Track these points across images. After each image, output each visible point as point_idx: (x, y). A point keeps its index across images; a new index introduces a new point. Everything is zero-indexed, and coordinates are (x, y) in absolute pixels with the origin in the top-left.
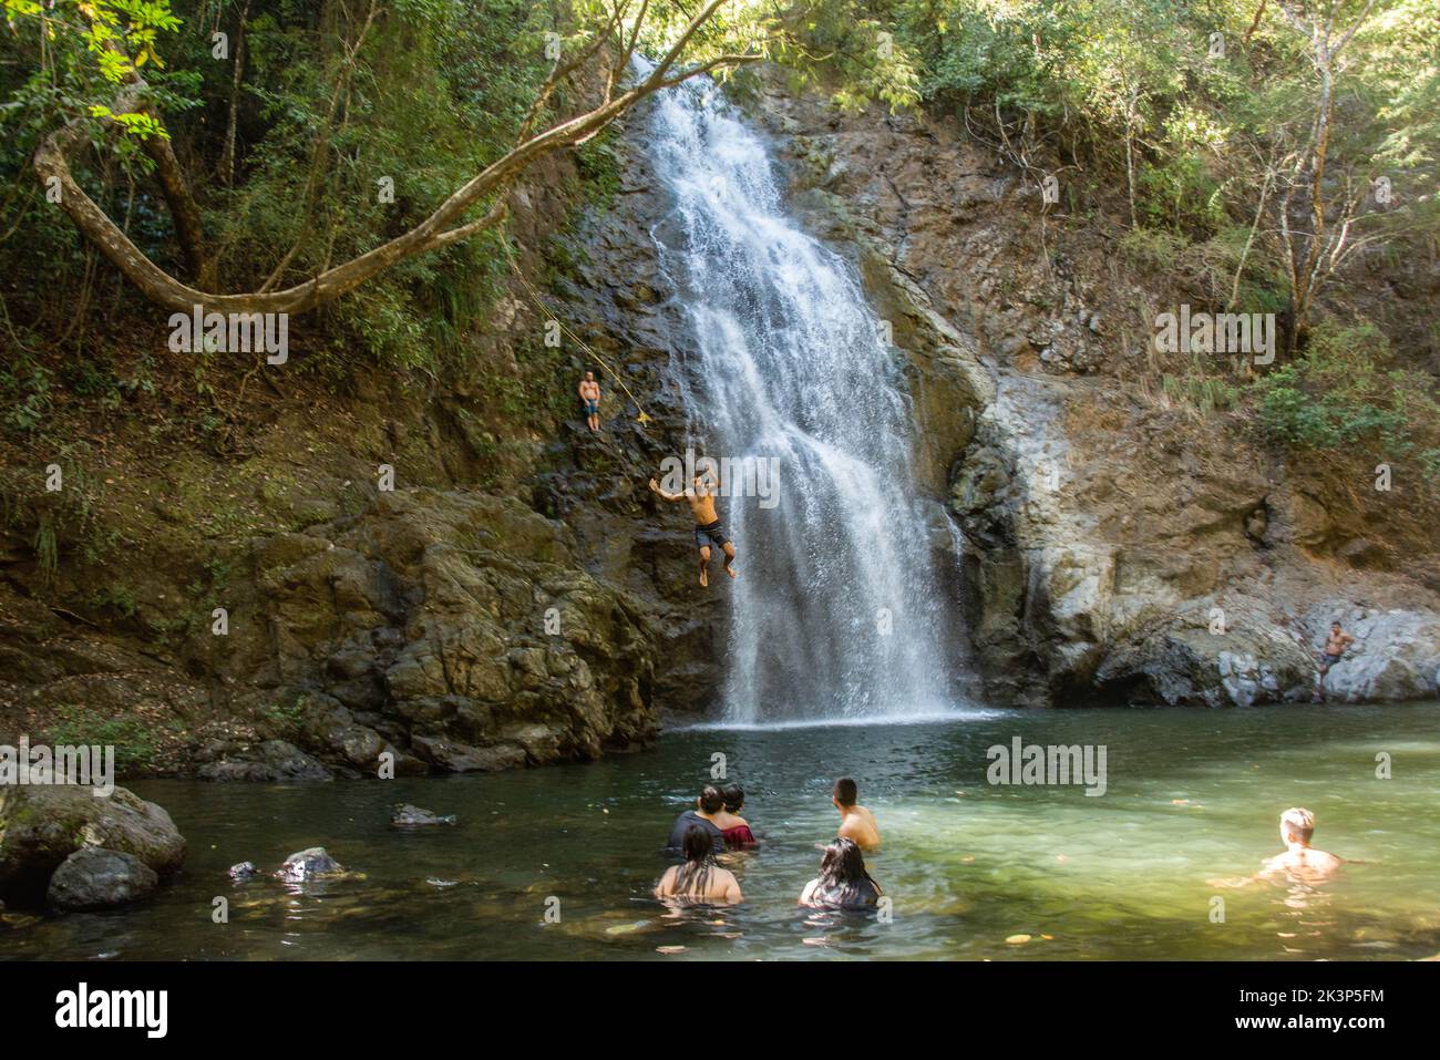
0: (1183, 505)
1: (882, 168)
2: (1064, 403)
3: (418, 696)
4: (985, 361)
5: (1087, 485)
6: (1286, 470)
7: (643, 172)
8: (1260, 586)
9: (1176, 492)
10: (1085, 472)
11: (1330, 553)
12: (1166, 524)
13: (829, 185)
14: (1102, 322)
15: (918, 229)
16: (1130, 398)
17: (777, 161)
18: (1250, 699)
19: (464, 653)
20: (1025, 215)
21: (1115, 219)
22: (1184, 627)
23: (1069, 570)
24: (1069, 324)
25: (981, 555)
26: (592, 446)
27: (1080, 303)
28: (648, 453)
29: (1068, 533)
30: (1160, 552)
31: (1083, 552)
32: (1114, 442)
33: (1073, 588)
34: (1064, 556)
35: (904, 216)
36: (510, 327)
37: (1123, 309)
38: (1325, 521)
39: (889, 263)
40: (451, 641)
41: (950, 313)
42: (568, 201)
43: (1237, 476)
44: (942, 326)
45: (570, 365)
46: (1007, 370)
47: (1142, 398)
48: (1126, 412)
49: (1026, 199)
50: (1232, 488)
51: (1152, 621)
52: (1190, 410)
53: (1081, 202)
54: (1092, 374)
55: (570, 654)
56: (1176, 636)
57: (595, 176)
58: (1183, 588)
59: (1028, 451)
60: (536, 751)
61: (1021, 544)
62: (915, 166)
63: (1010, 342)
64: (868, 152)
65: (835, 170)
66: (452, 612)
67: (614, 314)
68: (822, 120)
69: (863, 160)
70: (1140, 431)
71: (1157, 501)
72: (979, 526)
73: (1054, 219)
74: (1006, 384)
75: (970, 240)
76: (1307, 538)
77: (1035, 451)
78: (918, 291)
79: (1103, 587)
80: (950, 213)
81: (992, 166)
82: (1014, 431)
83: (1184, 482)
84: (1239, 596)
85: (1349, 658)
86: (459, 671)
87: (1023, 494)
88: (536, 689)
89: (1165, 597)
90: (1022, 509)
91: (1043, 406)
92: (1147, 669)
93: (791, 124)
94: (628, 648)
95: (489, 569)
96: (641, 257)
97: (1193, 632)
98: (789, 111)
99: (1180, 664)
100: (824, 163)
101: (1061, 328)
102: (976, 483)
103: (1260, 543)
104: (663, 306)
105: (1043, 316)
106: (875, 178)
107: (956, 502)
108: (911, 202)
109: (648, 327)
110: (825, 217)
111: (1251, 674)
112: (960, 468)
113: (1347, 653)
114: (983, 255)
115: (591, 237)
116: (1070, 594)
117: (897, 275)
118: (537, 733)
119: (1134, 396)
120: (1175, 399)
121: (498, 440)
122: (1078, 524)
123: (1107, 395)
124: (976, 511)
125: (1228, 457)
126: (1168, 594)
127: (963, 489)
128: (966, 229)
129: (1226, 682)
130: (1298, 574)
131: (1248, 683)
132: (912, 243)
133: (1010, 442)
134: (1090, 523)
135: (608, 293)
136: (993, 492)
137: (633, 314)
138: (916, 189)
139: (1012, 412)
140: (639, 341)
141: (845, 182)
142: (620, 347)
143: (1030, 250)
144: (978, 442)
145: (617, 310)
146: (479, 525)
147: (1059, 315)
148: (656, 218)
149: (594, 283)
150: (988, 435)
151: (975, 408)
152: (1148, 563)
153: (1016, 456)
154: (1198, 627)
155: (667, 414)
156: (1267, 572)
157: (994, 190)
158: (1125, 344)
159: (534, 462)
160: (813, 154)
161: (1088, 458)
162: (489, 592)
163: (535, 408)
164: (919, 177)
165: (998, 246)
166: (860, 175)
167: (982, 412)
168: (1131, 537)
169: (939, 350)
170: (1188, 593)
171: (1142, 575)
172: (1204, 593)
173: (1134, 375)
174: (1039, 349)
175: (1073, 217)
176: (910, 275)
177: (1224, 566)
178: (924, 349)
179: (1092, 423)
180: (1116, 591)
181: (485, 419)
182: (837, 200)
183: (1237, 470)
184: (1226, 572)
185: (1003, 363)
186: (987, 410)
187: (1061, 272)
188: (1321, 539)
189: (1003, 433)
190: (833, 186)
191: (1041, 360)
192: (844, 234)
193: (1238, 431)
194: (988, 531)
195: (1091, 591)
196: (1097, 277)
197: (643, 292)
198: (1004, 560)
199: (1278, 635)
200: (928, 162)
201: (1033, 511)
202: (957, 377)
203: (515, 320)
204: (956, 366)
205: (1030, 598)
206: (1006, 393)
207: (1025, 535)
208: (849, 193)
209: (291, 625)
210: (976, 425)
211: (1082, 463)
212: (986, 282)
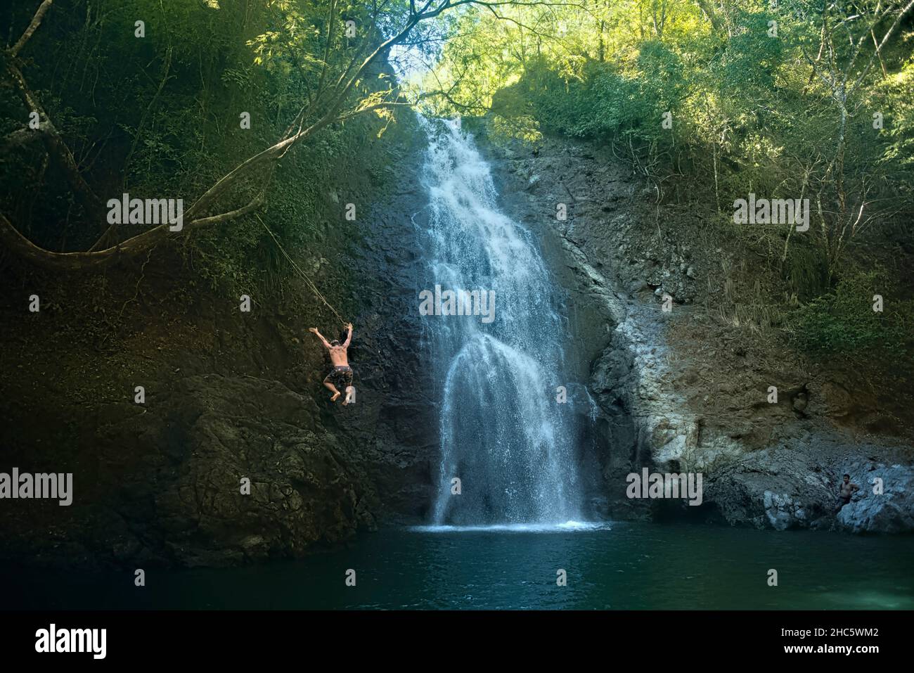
0: (747, 389)
1: (561, 179)
2: (667, 322)
3: (174, 514)
4: (620, 296)
5: (680, 375)
6: (819, 366)
7: (411, 182)
8: (801, 444)
9: (742, 380)
10: (679, 367)
11: (853, 422)
12: (735, 401)
13: (529, 189)
14: (694, 271)
15: (581, 215)
16: (712, 319)
17: (497, 175)
18: (785, 526)
19: (210, 485)
20: (648, 205)
21: (707, 207)
22: (745, 471)
23: (665, 431)
24: (673, 272)
25: (609, 419)
26: (360, 347)
27: (681, 259)
28: (396, 352)
29: (666, 407)
30: (730, 420)
31: (675, 419)
32: (700, 348)
33: (668, 442)
34: (661, 421)
35: (573, 207)
36: (316, 274)
37: (709, 263)
38: (848, 401)
39: (562, 235)
40: (203, 477)
41: (598, 266)
42: (363, 199)
43: (785, 371)
44: (593, 274)
45: (352, 297)
46: (633, 301)
47: (720, 319)
48: (709, 328)
49: (648, 195)
50: (781, 378)
51: (724, 466)
52: (753, 327)
53: (685, 196)
54: (687, 304)
55: (287, 487)
56: (737, 477)
57: (381, 184)
58: (746, 444)
59: (642, 353)
60: (250, 554)
61: (634, 413)
62: (582, 177)
63: (635, 283)
64: (553, 169)
65: (532, 180)
66: (208, 458)
67: (384, 266)
68: (529, 150)
69: (550, 174)
70: (719, 340)
71: (728, 387)
72: (607, 401)
73: (667, 207)
74: (632, 310)
75: (613, 221)
76: (835, 412)
77: (647, 353)
78: (579, 252)
79: (689, 442)
80: (601, 205)
81: (629, 175)
82: (634, 340)
83: (748, 374)
84: (786, 451)
85: (856, 501)
86: (207, 497)
87: (636, 381)
88: (256, 511)
89: (733, 450)
90: (635, 390)
91: (654, 324)
92: (717, 500)
93: (509, 153)
94: (333, 483)
95: (243, 428)
96: (405, 233)
97: (750, 475)
98: (509, 145)
99: (739, 498)
100: (526, 176)
101: (668, 275)
102: (607, 373)
103: (803, 415)
104: (415, 262)
105: (657, 267)
106: (557, 184)
107: (594, 384)
108: (578, 198)
109: (404, 275)
110: (524, 208)
111: (786, 507)
112: (599, 363)
113: (854, 497)
114: (620, 230)
115: (375, 221)
116: (666, 447)
117: (567, 243)
118: (255, 540)
119: (715, 318)
120: (742, 320)
121: (302, 342)
122: (673, 401)
123: (696, 317)
124: (606, 391)
125: (778, 358)
126: (735, 448)
127: (600, 376)
128: (611, 214)
129: (768, 512)
130: (829, 436)
131: (783, 514)
132: (577, 224)
133: (632, 347)
134: (681, 400)
135: (382, 254)
136: (618, 379)
137: (396, 267)
138: (581, 190)
139: (634, 328)
140: (397, 283)
141: (538, 187)
142: (385, 287)
143: (650, 227)
144: (611, 346)
145: (386, 264)
146: (247, 399)
147: (668, 267)
148: (417, 210)
149: (374, 248)
150: (618, 342)
151: (611, 325)
152: (721, 427)
153: (635, 355)
154: (754, 471)
155: (409, 328)
156: (807, 435)
157: (629, 190)
158: (709, 285)
159: (324, 357)
160: (520, 171)
161: (682, 358)
162: (240, 443)
163: (327, 323)
164: (584, 183)
165: (629, 224)
166: (548, 182)
167: (616, 327)
168: (710, 409)
169: (590, 289)
170: (750, 448)
171: (717, 435)
172: (761, 448)
173: (715, 304)
174: (654, 288)
175: (679, 206)
176: (575, 243)
177: (776, 430)
178: (580, 288)
179: (685, 335)
180: (699, 445)
181: (294, 330)
182: (532, 198)
183: (785, 366)
184: (777, 434)
185: (631, 297)
186: (619, 327)
187: (669, 240)
188: (846, 413)
189: (628, 341)
190: (531, 189)
191: (654, 295)
192: (534, 219)
193: (786, 340)
194: (614, 403)
195: (680, 445)
196: (693, 243)
197: (403, 254)
198: (623, 423)
199: (811, 479)
200: (589, 174)
201: (642, 392)
202: (600, 305)
203: (319, 270)
204: (599, 298)
205: (639, 448)
206: (631, 316)
207: (636, 407)
208: (541, 194)
209: (109, 462)
210: (611, 336)
211: (677, 361)
212: (621, 247)
